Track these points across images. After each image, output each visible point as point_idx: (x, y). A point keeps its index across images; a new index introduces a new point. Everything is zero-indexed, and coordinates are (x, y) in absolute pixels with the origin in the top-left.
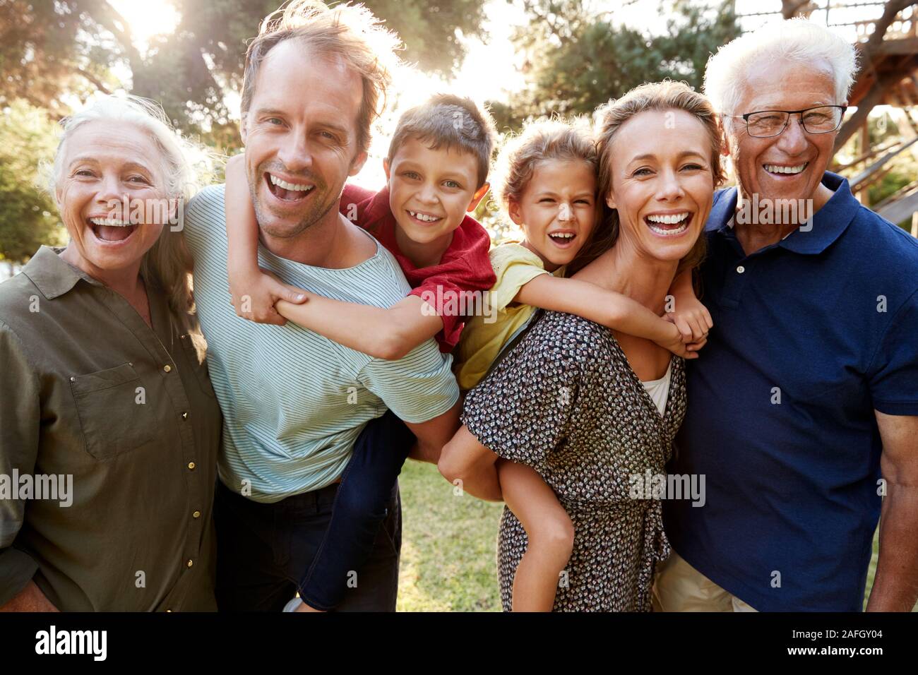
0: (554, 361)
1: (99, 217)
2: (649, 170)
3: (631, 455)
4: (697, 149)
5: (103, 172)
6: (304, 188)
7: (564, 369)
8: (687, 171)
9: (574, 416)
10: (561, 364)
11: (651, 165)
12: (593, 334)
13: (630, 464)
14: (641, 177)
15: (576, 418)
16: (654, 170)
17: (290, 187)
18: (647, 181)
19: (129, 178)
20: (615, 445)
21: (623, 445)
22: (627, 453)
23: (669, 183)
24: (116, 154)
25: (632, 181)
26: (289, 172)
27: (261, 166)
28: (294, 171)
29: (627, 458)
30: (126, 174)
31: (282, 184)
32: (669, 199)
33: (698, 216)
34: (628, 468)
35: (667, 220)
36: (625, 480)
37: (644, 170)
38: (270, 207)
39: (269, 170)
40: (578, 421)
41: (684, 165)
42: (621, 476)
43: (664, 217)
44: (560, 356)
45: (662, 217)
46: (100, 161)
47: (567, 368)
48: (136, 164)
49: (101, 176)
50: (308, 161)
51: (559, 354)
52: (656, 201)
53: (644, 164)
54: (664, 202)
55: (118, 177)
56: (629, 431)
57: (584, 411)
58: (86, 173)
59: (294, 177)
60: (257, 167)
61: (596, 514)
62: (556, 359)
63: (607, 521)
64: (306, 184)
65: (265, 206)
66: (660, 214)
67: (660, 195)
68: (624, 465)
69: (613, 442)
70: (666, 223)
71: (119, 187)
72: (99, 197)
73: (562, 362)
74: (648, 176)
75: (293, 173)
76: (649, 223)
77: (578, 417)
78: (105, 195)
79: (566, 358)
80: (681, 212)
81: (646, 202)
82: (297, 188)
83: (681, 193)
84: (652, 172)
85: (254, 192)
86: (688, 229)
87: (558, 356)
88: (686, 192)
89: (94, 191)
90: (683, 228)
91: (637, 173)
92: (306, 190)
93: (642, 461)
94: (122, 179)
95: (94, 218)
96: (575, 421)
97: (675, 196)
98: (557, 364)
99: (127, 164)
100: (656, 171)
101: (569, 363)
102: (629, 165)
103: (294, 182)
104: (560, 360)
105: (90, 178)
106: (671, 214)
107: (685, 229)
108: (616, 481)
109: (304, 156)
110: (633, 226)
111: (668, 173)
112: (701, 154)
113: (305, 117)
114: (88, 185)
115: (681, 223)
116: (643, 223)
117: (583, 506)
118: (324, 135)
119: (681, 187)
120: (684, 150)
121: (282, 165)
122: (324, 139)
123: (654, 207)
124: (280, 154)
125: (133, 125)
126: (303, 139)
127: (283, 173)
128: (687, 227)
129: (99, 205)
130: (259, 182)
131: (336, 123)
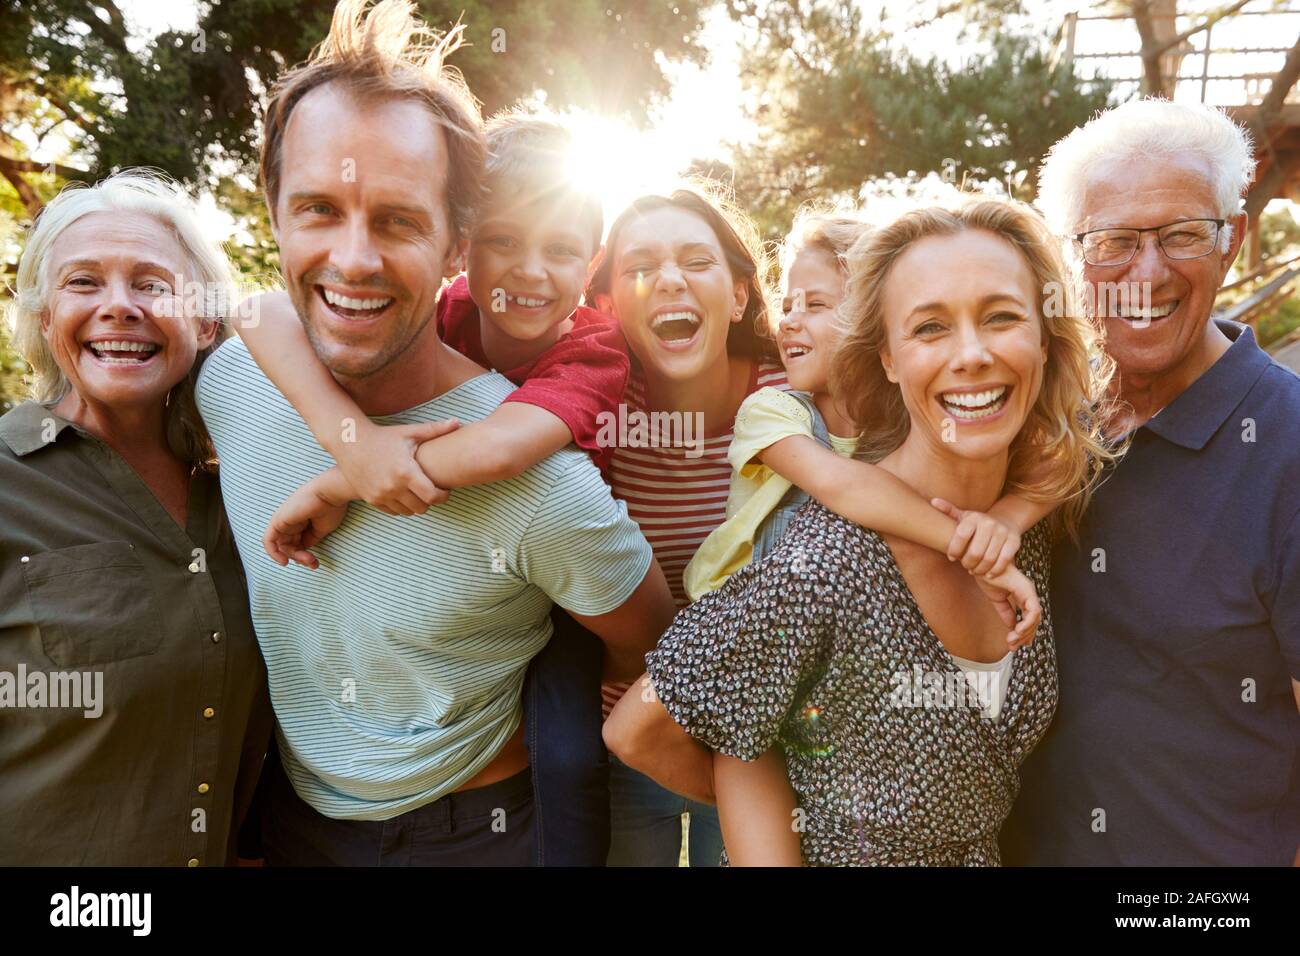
0: (804, 581)
1: (103, 341)
2: (939, 325)
3: (923, 764)
4: (1011, 290)
5: (106, 278)
6: (376, 304)
7: (814, 597)
8: (997, 325)
9: (831, 682)
10: (812, 589)
11: (942, 319)
12: (844, 572)
13: (921, 780)
14: (926, 336)
15: (834, 685)
16: (946, 326)
17: (356, 304)
18: (935, 342)
19: (144, 285)
20: (901, 748)
21: (912, 747)
22: (918, 761)
23: (969, 345)
24: (125, 252)
25: (915, 343)
26: (351, 282)
27: (307, 276)
28: (357, 280)
29: (917, 771)
30: (139, 280)
31: (343, 302)
32: (968, 369)
33: (1020, 389)
34: (919, 787)
35: (969, 400)
36: (912, 807)
37: (931, 325)
38: (332, 332)
39: (321, 281)
40: (838, 689)
41: (992, 314)
42: (908, 802)
43: (965, 396)
44: (816, 577)
45: (962, 397)
46: (102, 263)
47: (820, 599)
48: (152, 264)
49: (104, 283)
50: (376, 264)
51: (815, 573)
52: (951, 374)
53: (931, 317)
54: (963, 374)
55: (127, 283)
56: (920, 720)
57: (848, 674)
58: (83, 282)
59: (359, 289)
60: (302, 279)
61: (864, 846)
62: (808, 579)
63: (884, 860)
64: (379, 297)
65: (324, 331)
66: (958, 392)
67: (954, 364)
68: (912, 782)
69: (897, 742)
70: (968, 406)
71: (129, 296)
72: (102, 311)
73: (816, 587)
74: (936, 335)
75: (357, 284)
76: (943, 403)
77: (837, 683)
78: (110, 306)
79: (823, 583)
80: (991, 388)
81: (936, 374)
82: (367, 305)
83: (988, 358)
84: (943, 328)
85: (304, 314)
86: (1004, 409)
87: (813, 577)
88: (996, 357)
89: (95, 304)
90: (996, 407)
91: (919, 330)
92: (380, 306)
93: (941, 778)
94: (134, 286)
95: (97, 341)
96: (832, 689)
97: (977, 364)
98: (807, 587)
99: (140, 264)
100: (950, 325)
101: (824, 593)
102: (908, 320)
103: (361, 296)
104: (813, 582)
105: (87, 288)
106: (975, 391)
107: (1000, 409)
108: (898, 809)
109: (369, 257)
110: (920, 409)
111: (966, 329)
112: (1016, 298)
113: (363, 199)
114: (87, 296)
115: (991, 404)
116: (935, 405)
117: (842, 830)
118: (395, 222)
119: (988, 350)
120: (988, 294)
121: (338, 273)
122: (395, 228)
123: (948, 382)
124: (334, 258)
125: (146, 213)
126: (365, 233)
127: (342, 285)
128: (1003, 405)
129: (101, 323)
130: (308, 299)
131: (411, 203)
